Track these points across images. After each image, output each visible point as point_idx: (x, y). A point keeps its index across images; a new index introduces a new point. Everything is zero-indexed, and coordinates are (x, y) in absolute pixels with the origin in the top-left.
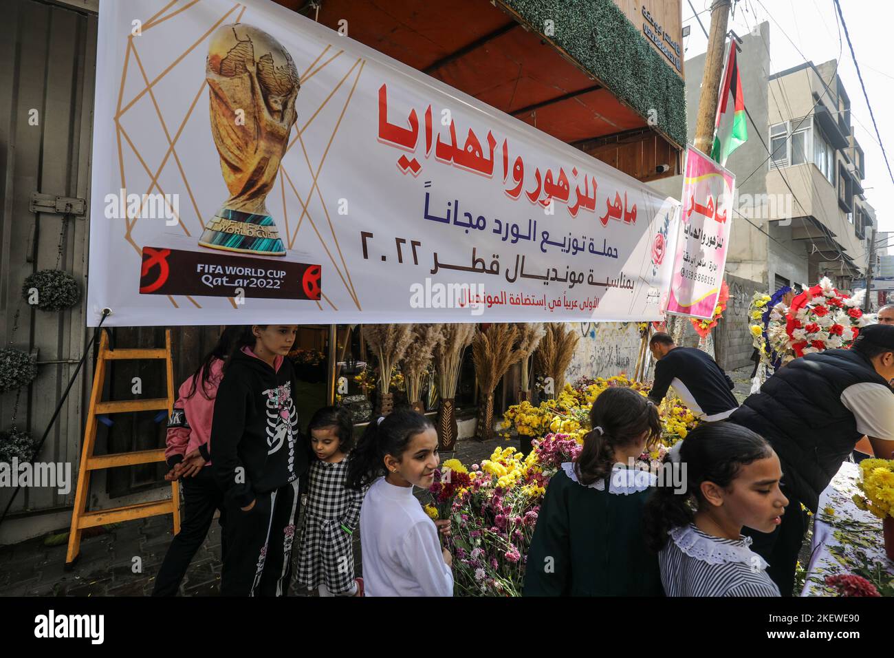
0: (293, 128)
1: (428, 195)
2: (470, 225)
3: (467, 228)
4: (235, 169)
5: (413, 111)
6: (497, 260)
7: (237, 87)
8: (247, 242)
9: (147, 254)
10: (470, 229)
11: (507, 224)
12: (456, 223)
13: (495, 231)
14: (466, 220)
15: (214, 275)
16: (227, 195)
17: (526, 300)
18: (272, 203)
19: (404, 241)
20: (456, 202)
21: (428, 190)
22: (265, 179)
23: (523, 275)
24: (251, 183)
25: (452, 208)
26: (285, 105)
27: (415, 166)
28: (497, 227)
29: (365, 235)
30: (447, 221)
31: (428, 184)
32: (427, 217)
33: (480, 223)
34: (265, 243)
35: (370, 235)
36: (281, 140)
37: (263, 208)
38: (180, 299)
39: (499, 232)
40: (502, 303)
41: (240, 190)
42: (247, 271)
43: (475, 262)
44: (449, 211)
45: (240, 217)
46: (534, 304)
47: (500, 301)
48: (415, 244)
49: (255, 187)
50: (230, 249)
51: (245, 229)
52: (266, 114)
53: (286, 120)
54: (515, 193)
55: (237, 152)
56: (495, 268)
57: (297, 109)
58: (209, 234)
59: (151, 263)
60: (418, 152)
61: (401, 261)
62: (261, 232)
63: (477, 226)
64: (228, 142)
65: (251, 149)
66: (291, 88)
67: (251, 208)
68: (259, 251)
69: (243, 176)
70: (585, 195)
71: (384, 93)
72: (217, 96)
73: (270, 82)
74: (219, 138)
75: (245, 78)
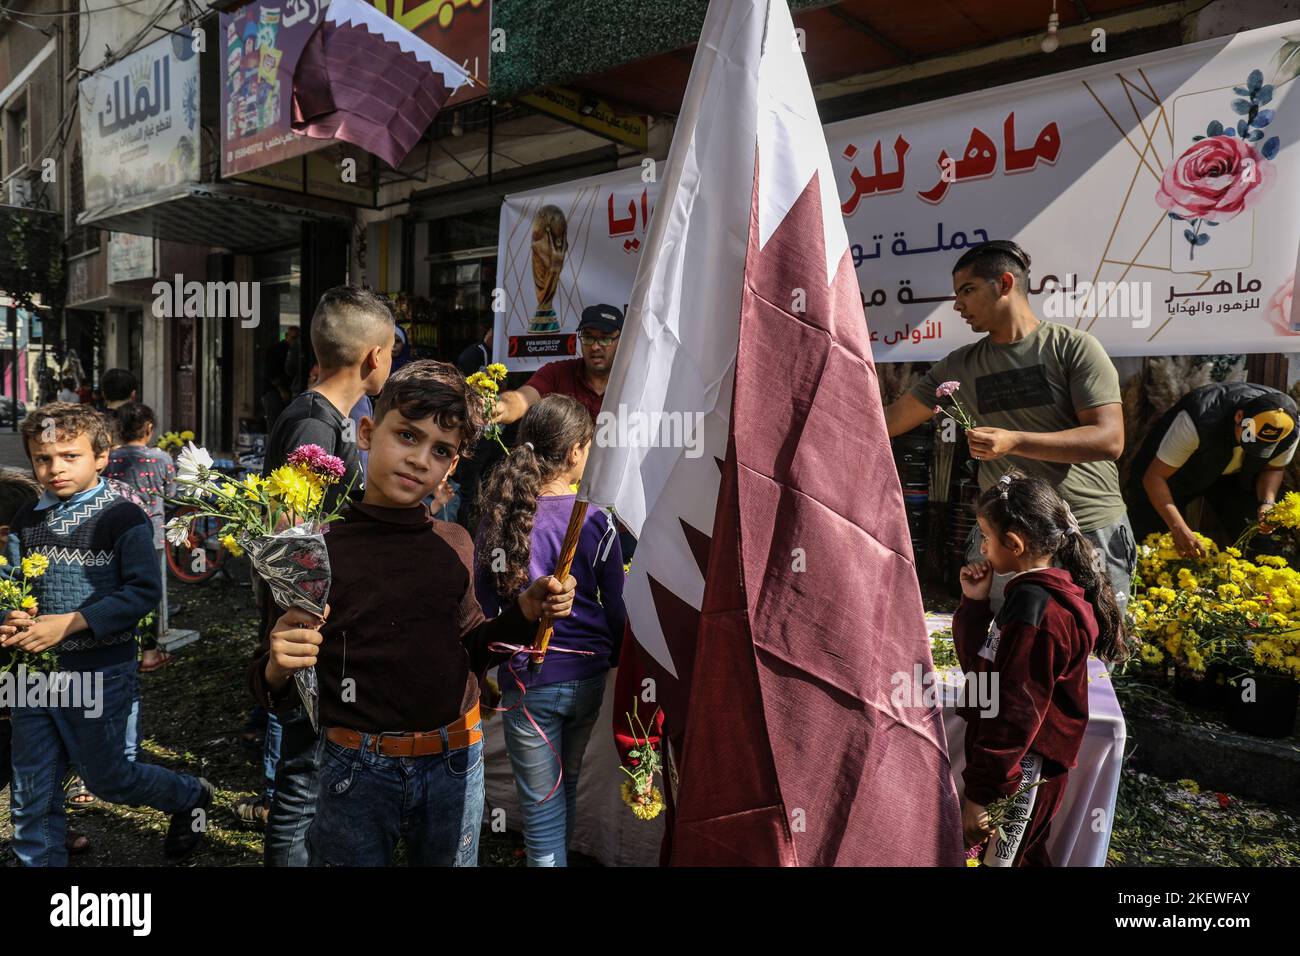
0: (566, 253)
4: (541, 289)
5: (632, 201)
7: (543, 244)
8: (545, 326)
9: (511, 339)
15: (532, 346)
16: (537, 303)
18: (556, 304)
22: (552, 289)
24: (547, 293)
26: (562, 241)
27: (636, 243)
34: (552, 326)
36: (560, 263)
37: (551, 306)
41: (542, 299)
42: (544, 342)
45: (542, 314)
49: (547, 296)
51: (544, 320)
52: (554, 252)
53: (563, 250)
55: (542, 280)
57: (568, 240)
58: (531, 326)
59: (512, 343)
60: (638, 231)
62: (550, 320)
64: (539, 276)
65: (547, 274)
66: (564, 229)
67: (547, 308)
68: (549, 331)
69: (544, 291)
70: (874, 174)
71: (611, 201)
72: (535, 253)
73: (556, 232)
74: (535, 275)
75: (546, 236)
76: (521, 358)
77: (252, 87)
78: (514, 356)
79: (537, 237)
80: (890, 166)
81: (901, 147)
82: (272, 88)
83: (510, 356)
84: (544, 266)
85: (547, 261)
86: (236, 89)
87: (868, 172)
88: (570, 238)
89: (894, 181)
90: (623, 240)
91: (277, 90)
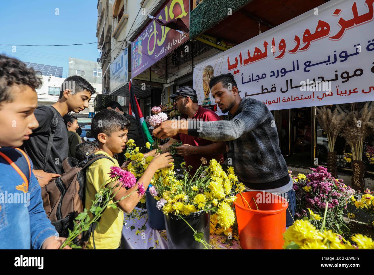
1: (242, 77)
2: (259, 79)
3: (257, 81)
4: (205, 92)
5: (236, 57)
6: (274, 86)
8: (207, 103)
10: (259, 80)
11: (278, 71)
12: (253, 81)
13: (271, 76)
14: (257, 78)
16: (204, 96)
17: (295, 98)
20: (252, 74)
21: (242, 76)
22: (209, 91)
23: (292, 88)
24: (207, 92)
25: (251, 77)
27: (238, 71)
28: (272, 74)
30: (250, 81)
31: (242, 74)
32: (243, 83)
33: (264, 76)
34: (209, 103)
37: (209, 96)
39: (274, 75)
40: (277, 102)
43: (263, 90)
44: (250, 78)
46: (302, 99)
47: (276, 101)
50: (205, 105)
51: (206, 101)
54: (281, 55)
56: (274, 89)
60: (239, 67)
62: (208, 101)
63: (262, 78)
64: (205, 88)
68: (208, 104)
70: (353, 18)
71: (228, 59)
73: (210, 73)
74: (204, 88)
75: (207, 75)
79: (204, 76)
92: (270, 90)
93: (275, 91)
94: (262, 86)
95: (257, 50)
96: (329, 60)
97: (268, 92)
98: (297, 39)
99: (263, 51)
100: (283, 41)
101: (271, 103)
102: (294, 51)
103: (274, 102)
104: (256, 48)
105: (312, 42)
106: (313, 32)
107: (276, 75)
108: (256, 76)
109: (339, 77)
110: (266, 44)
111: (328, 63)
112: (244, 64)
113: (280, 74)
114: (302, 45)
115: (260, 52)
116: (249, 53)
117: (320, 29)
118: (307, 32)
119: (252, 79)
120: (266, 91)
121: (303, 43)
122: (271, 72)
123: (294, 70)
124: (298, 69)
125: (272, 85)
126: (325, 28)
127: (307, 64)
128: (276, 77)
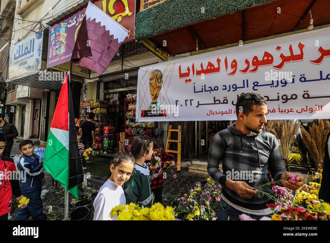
0: (162, 84)
1: (194, 86)
2: (212, 90)
3: (210, 92)
4: (153, 95)
5: (188, 67)
6: (226, 99)
7: (153, 81)
8: (154, 107)
9: (142, 111)
10: (211, 92)
11: (230, 86)
12: (205, 91)
13: (223, 89)
14: (210, 89)
15: (150, 113)
16: (151, 100)
18: (158, 99)
19: (188, 100)
20: (205, 85)
21: (194, 85)
22: (157, 95)
24: (155, 96)
25: (204, 88)
26: (161, 81)
27: (190, 80)
28: (224, 88)
29: (176, 101)
30: (202, 91)
31: (194, 84)
32: (195, 92)
33: (216, 88)
34: (157, 107)
35: (178, 101)
36: (160, 88)
37: (157, 101)
38: (145, 118)
39: (226, 89)
40: (229, 113)
41: (153, 99)
43: (215, 101)
44: (202, 89)
45: (153, 103)
48: (191, 100)
51: (154, 105)
52: (158, 84)
53: (161, 83)
54: (233, 73)
55: (153, 92)
56: (225, 101)
57: (163, 80)
58: (149, 107)
59: (142, 113)
60: (191, 76)
61: (186, 105)
62: (156, 105)
63: (215, 90)
64: (152, 91)
65: (155, 91)
66: (161, 77)
67: (155, 101)
69: (154, 96)
70: (290, 55)
71: (180, 67)
72: (151, 84)
73: (158, 77)
74: (151, 91)
75: (155, 79)
76: (145, 117)
77: (58, 44)
78: (143, 117)
79: (151, 79)
80: (297, 52)
81: (301, 46)
82: (64, 43)
83: (141, 117)
84: (154, 88)
85: (155, 87)
86: (53, 44)
87: (287, 54)
88: (163, 79)
89: (300, 57)
90: (185, 79)
91: (64, 44)
92: (222, 102)
93: (227, 103)
94: (214, 97)
95: (210, 64)
96: (273, 84)
97: (220, 103)
98: (247, 62)
99: (216, 66)
100: (235, 61)
101: (223, 114)
102: (245, 71)
103: (226, 113)
104: (209, 63)
105: (259, 67)
106: (260, 59)
107: (228, 89)
108: (209, 88)
109: (280, 98)
110: (219, 61)
111: (272, 86)
112: (197, 75)
113: (232, 89)
114: (252, 68)
115: (214, 66)
116: (202, 65)
117: (266, 58)
118: (256, 58)
119: (204, 90)
120: (218, 102)
121: (252, 67)
122: (223, 86)
123: (244, 87)
124: (248, 87)
125: (224, 98)
126: (270, 58)
127: (256, 84)
128: (228, 91)
